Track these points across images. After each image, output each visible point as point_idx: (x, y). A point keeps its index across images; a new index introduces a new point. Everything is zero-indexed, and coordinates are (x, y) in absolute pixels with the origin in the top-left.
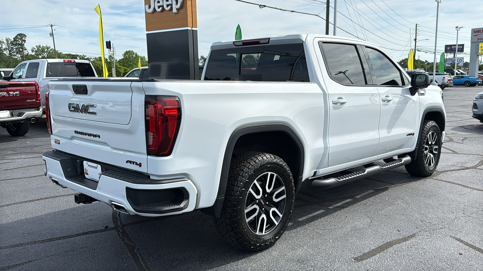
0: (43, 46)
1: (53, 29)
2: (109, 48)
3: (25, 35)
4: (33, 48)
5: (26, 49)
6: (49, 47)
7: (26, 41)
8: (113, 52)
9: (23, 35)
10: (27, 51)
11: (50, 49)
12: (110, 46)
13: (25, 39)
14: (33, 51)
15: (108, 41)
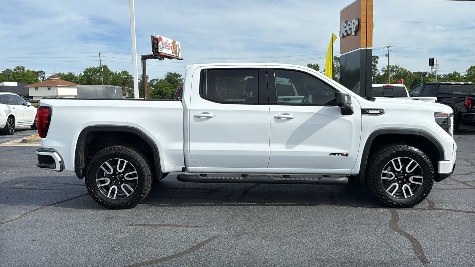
0: (392, 66)
1: (389, 50)
2: (431, 66)
3: (377, 57)
4: (384, 68)
5: (377, 70)
6: (398, 66)
7: (378, 62)
8: (436, 69)
9: (376, 57)
10: (378, 71)
11: (399, 68)
12: (433, 63)
13: (377, 60)
14: (383, 71)
15: (432, 58)
